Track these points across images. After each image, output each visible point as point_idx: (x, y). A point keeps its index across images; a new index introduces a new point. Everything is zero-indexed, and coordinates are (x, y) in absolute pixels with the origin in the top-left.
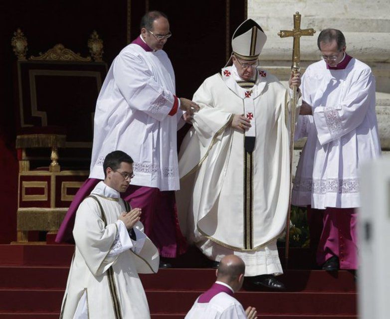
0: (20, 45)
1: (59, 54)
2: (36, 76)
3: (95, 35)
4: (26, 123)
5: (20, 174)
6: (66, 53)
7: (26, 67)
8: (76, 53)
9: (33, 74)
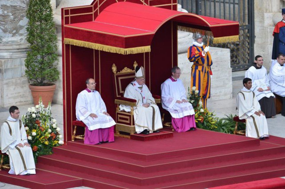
0: (114, 69)
1: (126, 70)
2: (121, 79)
3: (135, 62)
4: (118, 95)
5: (117, 112)
6: (128, 70)
7: (117, 77)
8: (130, 69)
9: (120, 78)
